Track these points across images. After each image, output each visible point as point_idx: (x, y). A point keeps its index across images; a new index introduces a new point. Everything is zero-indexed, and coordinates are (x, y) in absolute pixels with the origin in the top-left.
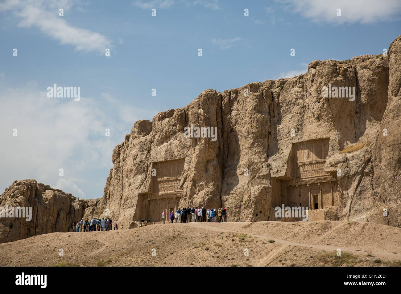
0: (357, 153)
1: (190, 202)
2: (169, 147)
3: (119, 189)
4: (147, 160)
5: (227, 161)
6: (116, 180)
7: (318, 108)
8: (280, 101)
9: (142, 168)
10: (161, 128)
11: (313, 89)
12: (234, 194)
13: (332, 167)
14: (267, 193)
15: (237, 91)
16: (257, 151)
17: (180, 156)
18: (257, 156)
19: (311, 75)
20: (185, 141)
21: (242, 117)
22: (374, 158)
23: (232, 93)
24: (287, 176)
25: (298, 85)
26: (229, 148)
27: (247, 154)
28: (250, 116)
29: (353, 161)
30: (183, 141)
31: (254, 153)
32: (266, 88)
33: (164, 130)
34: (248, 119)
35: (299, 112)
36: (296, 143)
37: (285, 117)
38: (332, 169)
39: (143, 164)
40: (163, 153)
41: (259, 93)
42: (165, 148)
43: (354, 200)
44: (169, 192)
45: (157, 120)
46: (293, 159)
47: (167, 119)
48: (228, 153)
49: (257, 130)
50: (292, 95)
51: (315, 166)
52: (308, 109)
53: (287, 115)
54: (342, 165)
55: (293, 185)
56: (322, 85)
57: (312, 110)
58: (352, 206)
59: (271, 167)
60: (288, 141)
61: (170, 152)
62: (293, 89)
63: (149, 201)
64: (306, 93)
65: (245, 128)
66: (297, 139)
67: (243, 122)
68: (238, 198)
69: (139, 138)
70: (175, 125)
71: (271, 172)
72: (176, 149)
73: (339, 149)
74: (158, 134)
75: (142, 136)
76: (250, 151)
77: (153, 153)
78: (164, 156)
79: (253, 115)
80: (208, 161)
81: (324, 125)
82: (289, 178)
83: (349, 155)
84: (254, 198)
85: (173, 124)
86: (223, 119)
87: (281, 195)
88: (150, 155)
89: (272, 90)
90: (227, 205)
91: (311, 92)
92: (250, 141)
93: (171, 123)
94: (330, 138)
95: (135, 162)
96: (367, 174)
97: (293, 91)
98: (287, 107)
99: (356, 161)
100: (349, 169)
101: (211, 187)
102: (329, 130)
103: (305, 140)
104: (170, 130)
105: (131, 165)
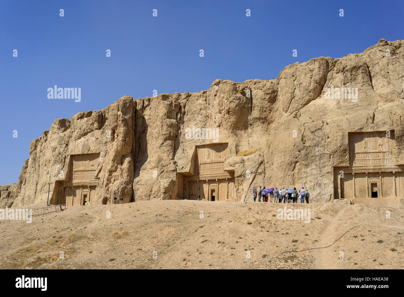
0: (252, 156)
1: (106, 190)
2: (86, 142)
3: (36, 176)
4: (65, 153)
5: (138, 157)
6: (33, 169)
7: (220, 118)
8: (186, 111)
9: (60, 159)
10: (79, 126)
11: (216, 102)
12: (145, 185)
13: (230, 167)
14: (174, 185)
15: (150, 99)
16: (165, 150)
17: (96, 150)
18: (165, 154)
19: (214, 91)
20: (101, 138)
21: (154, 121)
22: (266, 161)
23: (145, 101)
24: (191, 173)
25: (201, 98)
26: (140, 146)
27: (157, 152)
28: (161, 121)
29: (249, 163)
30: (99, 138)
31: (163, 152)
32: (175, 98)
33: (83, 128)
34: (159, 123)
35: (202, 120)
36: (198, 146)
37: (189, 124)
38: (231, 168)
39: (61, 155)
40: (80, 147)
41: (169, 102)
42: (82, 143)
43: (248, 195)
44: (83, 181)
45: (77, 119)
46: (195, 158)
47: (85, 119)
48: (139, 151)
49: (166, 132)
50: (197, 106)
51: (214, 165)
52: (211, 118)
53: (192, 123)
54: (239, 166)
55: (194, 180)
56: (223, 99)
57: (214, 120)
58: (246, 199)
59: (177, 164)
60: (192, 144)
61: (87, 147)
62: (197, 101)
63: (65, 188)
64: (209, 106)
65: (156, 130)
66: (200, 142)
67: (154, 125)
68: (148, 188)
69: (58, 133)
70: (93, 124)
71: (177, 168)
72: (93, 144)
73: (235, 152)
74: (76, 131)
75: (61, 131)
76: (159, 150)
77: (71, 146)
78: (81, 149)
79: (163, 120)
80: (123, 156)
81: (224, 132)
82: (191, 174)
83: (245, 158)
84: (163, 189)
85: (91, 123)
86: (137, 122)
87: (183, 188)
88: (68, 148)
89: (179, 101)
90: (138, 194)
91: (213, 105)
92: (160, 141)
93: (89, 122)
94: (228, 143)
95: (54, 153)
96: (260, 174)
97: (198, 103)
98: (191, 116)
99: (251, 163)
100: (245, 169)
101: (125, 178)
102: (228, 137)
103: (207, 144)
104: (88, 128)
105: (50, 156)
